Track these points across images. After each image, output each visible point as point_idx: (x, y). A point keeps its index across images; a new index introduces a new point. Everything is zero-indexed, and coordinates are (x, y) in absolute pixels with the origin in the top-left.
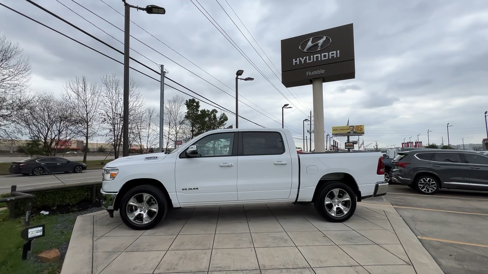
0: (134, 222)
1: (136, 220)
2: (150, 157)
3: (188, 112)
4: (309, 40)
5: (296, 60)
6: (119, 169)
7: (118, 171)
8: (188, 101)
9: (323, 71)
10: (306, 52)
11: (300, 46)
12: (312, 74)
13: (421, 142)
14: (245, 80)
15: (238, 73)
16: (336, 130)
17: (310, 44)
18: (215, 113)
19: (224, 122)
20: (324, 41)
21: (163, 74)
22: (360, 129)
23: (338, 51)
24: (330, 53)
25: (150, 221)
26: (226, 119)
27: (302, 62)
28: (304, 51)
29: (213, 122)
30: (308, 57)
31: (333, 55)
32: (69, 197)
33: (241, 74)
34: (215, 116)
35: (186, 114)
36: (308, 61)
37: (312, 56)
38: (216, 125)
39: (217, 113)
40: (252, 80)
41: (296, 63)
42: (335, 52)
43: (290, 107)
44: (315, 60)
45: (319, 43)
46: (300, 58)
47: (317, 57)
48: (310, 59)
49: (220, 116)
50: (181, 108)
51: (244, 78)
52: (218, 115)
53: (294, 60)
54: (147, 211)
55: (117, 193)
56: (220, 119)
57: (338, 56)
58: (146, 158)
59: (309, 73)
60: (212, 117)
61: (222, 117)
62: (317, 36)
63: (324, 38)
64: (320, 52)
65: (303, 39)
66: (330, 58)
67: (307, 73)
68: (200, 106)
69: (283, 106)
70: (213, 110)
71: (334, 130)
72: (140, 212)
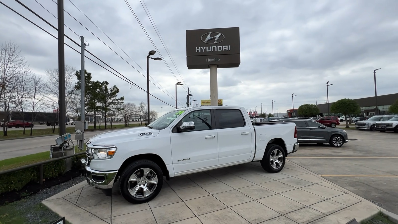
0: (136, 197)
1: (137, 195)
2: (145, 133)
3: (78, 82)
4: (208, 34)
5: (198, 48)
6: (117, 147)
7: (116, 148)
8: (79, 72)
9: (219, 60)
10: (206, 43)
11: (201, 38)
12: (210, 61)
13: (257, 112)
14: (154, 60)
15: (151, 53)
16: (204, 102)
17: (209, 37)
18: (106, 85)
19: (116, 94)
20: (219, 37)
21: (83, 46)
22: (220, 102)
23: (229, 46)
24: (224, 46)
25: (151, 193)
26: (118, 91)
27: (203, 51)
28: (205, 42)
29: (104, 93)
30: (207, 47)
31: (225, 48)
32: (14, 181)
33: (152, 54)
34: (106, 88)
35: (77, 84)
36: (207, 51)
37: (210, 47)
38: (107, 96)
39: (108, 85)
40: (161, 60)
41: (198, 51)
42: (227, 46)
43: (182, 85)
44: (213, 50)
45: (216, 38)
46: (201, 47)
47: (214, 48)
48: (209, 49)
49: (111, 88)
50: (71, 78)
51: (154, 58)
52: (109, 87)
53: (197, 48)
54: (146, 185)
55: (117, 171)
56: (111, 91)
57: (229, 49)
58: (140, 134)
59: (208, 60)
60: (103, 88)
61: (113, 89)
62: (214, 32)
63: (219, 35)
64: (216, 45)
65: (204, 32)
66: (224, 50)
67: (207, 60)
68: (91, 77)
69: (176, 83)
70: (104, 82)
71: (202, 103)
72: (140, 186)
